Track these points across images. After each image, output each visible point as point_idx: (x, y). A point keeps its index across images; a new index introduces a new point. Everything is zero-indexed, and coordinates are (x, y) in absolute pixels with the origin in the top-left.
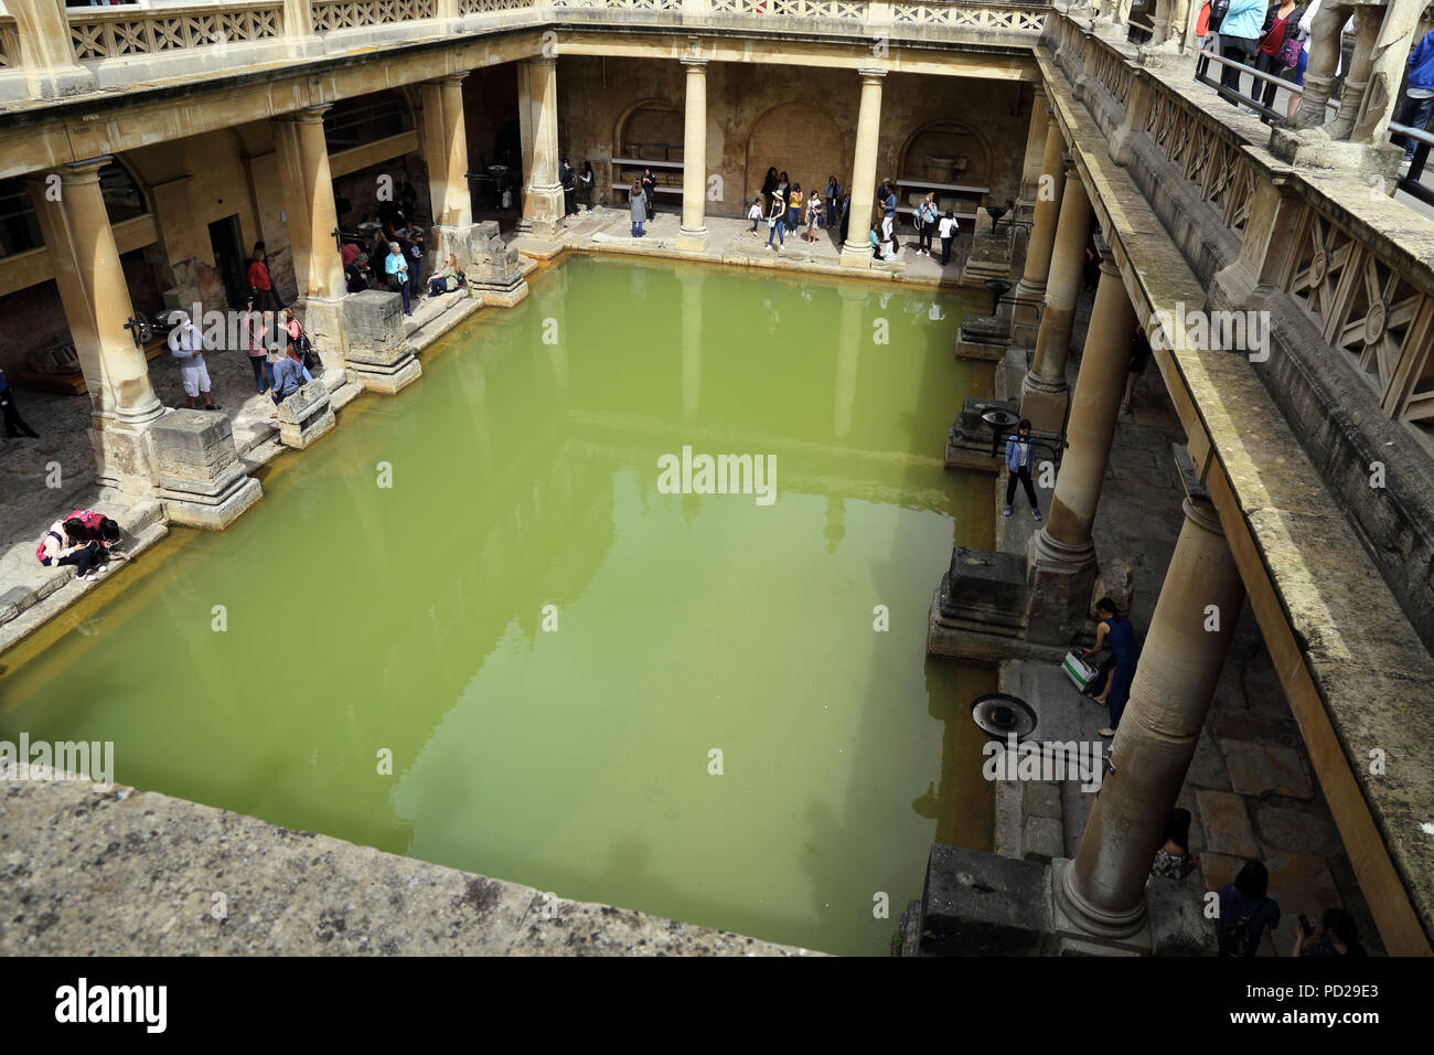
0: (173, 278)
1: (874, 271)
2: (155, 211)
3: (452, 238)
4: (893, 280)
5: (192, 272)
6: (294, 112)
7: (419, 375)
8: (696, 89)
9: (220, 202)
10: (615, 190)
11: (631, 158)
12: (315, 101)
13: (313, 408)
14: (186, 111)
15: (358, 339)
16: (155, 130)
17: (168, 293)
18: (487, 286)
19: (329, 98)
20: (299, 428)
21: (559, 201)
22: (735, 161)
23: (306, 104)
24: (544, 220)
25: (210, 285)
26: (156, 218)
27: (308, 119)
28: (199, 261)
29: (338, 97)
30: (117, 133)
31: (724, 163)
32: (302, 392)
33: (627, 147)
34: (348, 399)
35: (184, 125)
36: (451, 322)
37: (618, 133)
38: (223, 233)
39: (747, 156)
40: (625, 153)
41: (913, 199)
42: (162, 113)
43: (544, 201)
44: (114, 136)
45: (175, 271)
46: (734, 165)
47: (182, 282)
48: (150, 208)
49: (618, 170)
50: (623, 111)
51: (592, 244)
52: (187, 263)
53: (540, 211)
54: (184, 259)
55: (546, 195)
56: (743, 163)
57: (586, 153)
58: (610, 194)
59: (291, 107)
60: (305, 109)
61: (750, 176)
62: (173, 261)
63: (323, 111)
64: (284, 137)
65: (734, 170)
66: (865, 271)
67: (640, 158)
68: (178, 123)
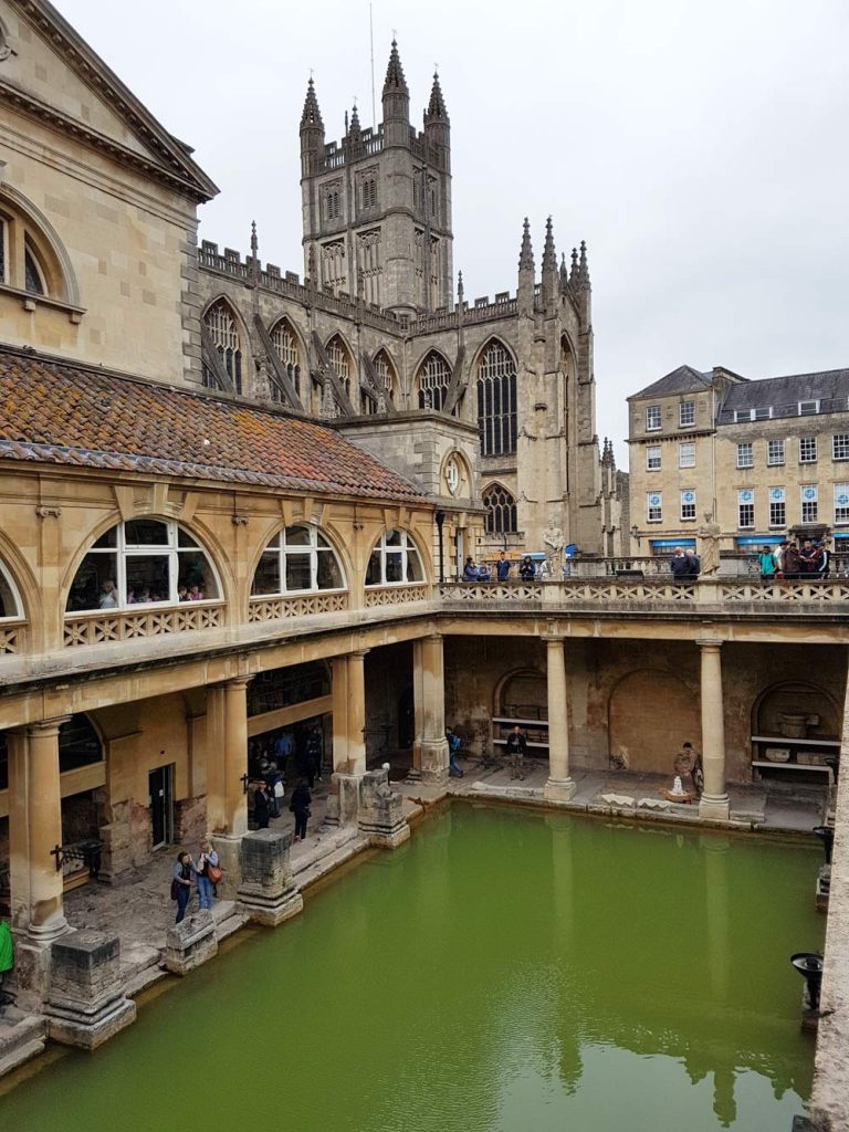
0: (111, 815)
1: (734, 822)
2: (107, 759)
3: (347, 784)
4: (752, 830)
5: (127, 810)
6: (224, 681)
7: (300, 909)
8: (555, 661)
9: (163, 752)
10: (495, 745)
11: (508, 717)
12: (241, 672)
13: (198, 936)
14: (137, 681)
15: (250, 873)
16: (110, 696)
17: (103, 828)
18: (374, 828)
19: (253, 670)
20: (182, 954)
21: (444, 754)
22: (599, 720)
23: (234, 675)
24: (431, 769)
25: (141, 821)
26: (107, 767)
27: (234, 687)
28: (135, 801)
29: (261, 669)
30: (80, 699)
31: (588, 722)
32: (192, 920)
33: (506, 708)
34: (234, 929)
35: (133, 692)
36: (338, 861)
37: (498, 696)
38: (160, 778)
39: (609, 716)
40: (504, 713)
41: (769, 753)
42: (118, 683)
43: (431, 753)
44: (77, 700)
45: (114, 810)
46: (597, 723)
47: (117, 819)
48: (104, 757)
49: (498, 728)
50: (500, 679)
51: (471, 792)
52: (125, 803)
53: (427, 762)
54: (124, 800)
55: (433, 748)
56: (606, 723)
57: (471, 712)
58: (491, 749)
59: (222, 677)
60: (233, 679)
61: (613, 733)
62: (113, 801)
63: (247, 680)
64: (214, 701)
65: (598, 727)
66: (725, 821)
67: (517, 718)
68: (129, 690)
